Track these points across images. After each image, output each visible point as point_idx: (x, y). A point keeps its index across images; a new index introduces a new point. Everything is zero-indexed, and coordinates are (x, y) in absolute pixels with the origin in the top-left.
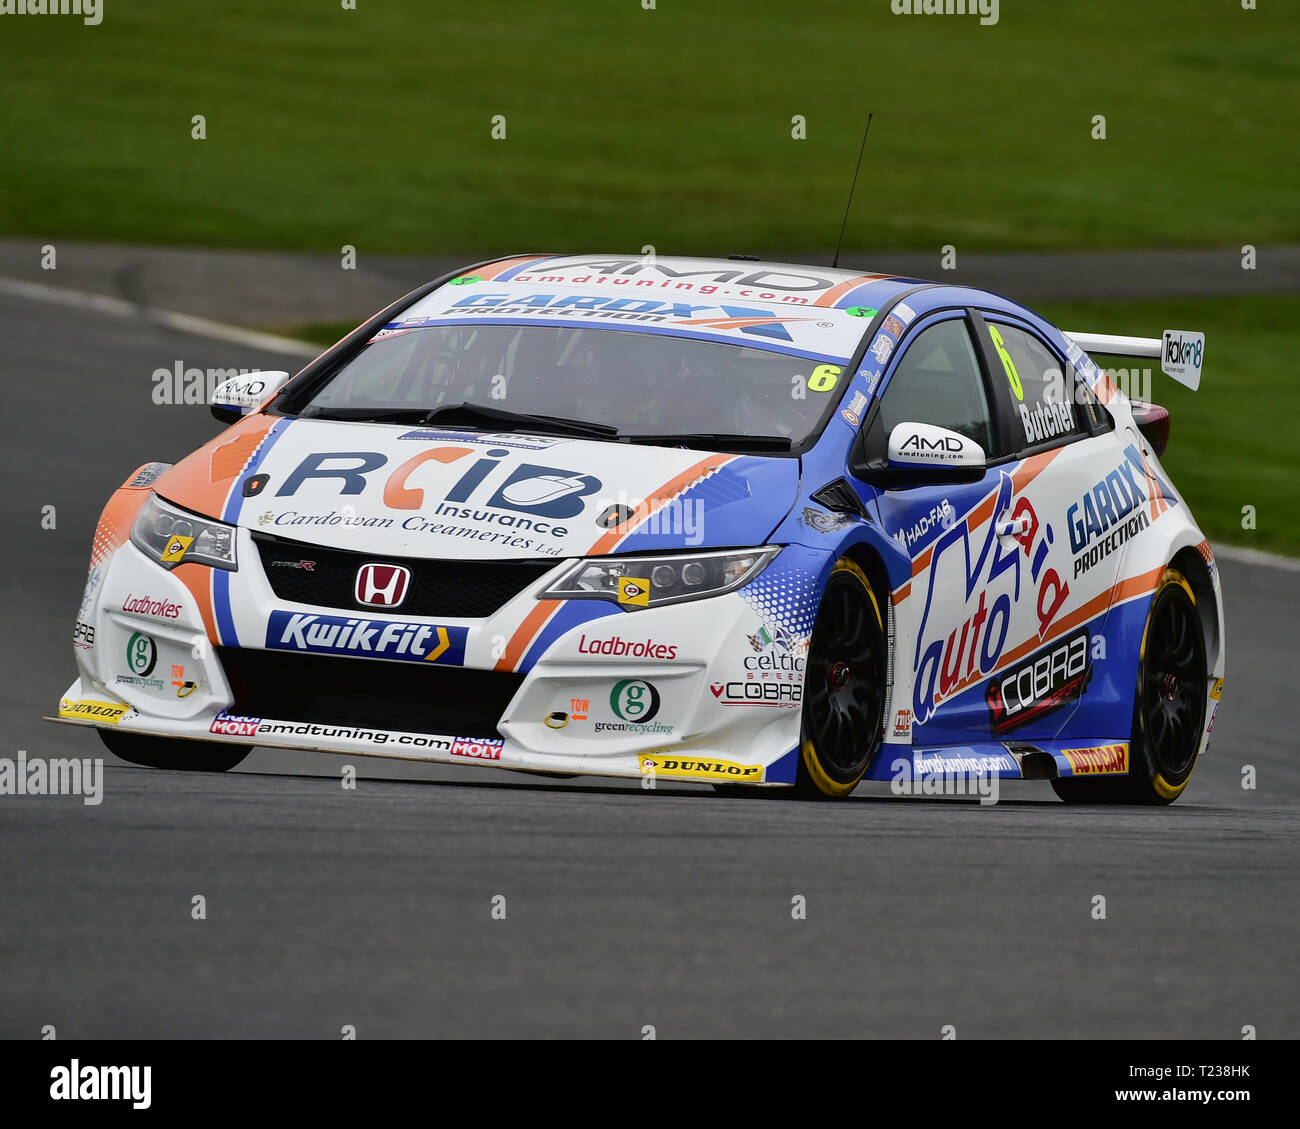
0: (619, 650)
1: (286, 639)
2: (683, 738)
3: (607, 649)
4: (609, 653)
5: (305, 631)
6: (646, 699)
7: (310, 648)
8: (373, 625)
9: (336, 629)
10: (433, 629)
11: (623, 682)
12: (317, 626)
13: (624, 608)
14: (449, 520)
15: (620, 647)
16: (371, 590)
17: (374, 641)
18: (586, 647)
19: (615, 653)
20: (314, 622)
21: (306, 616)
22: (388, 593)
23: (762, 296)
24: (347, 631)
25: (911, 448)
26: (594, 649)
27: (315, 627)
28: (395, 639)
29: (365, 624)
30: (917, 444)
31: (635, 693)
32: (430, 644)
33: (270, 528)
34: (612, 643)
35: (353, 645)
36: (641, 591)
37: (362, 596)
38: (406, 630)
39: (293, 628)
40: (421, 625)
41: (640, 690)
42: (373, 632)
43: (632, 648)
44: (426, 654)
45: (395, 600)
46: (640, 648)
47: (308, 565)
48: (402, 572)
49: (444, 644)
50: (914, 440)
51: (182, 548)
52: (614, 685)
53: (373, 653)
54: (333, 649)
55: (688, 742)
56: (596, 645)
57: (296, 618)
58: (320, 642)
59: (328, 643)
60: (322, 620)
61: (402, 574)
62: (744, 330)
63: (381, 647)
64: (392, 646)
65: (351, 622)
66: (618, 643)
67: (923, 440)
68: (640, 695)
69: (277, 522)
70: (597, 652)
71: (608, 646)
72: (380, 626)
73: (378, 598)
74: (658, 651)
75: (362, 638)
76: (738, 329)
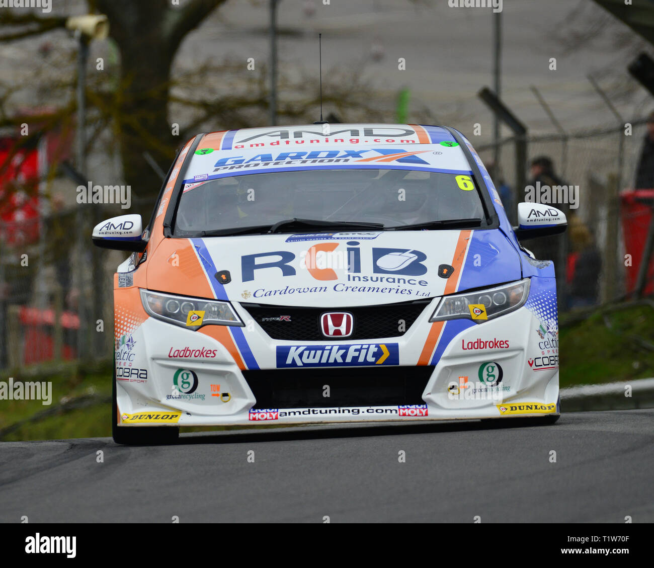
0: (482, 346)
1: (289, 361)
2: (518, 392)
3: (476, 347)
4: (478, 348)
5: (301, 356)
6: (496, 372)
7: (305, 365)
8: (341, 348)
9: (319, 352)
10: (377, 346)
11: (484, 364)
12: (307, 352)
13: (477, 322)
15: (482, 344)
16: (332, 328)
17: (344, 356)
18: (466, 347)
19: (480, 348)
20: (306, 350)
21: (298, 347)
22: (343, 328)
23: (387, 141)
24: (326, 353)
25: (533, 217)
26: (470, 347)
27: (306, 353)
28: (357, 354)
29: (335, 349)
30: (535, 214)
31: (490, 369)
32: (378, 355)
33: (251, 300)
34: (478, 342)
35: (331, 360)
36: (482, 312)
37: (327, 331)
38: (362, 348)
39: (293, 355)
40: (369, 345)
41: (493, 368)
42: (342, 352)
43: (488, 344)
44: (376, 360)
45: (347, 332)
46: (491, 343)
47: (287, 318)
48: (348, 316)
49: (386, 354)
50: (533, 212)
51: (199, 317)
52: (480, 366)
53: (344, 363)
54: (320, 364)
55: (520, 394)
56: (470, 344)
57: (293, 349)
58: (311, 360)
59: (316, 361)
60: (309, 349)
61: (348, 318)
62: (400, 161)
63: (349, 360)
64: (355, 359)
65: (327, 348)
66: (480, 342)
67: (538, 212)
68: (492, 371)
69: (254, 296)
70: (472, 348)
71: (476, 344)
72: (347, 348)
73: (337, 332)
74: (500, 344)
75: (336, 356)
76: (394, 161)
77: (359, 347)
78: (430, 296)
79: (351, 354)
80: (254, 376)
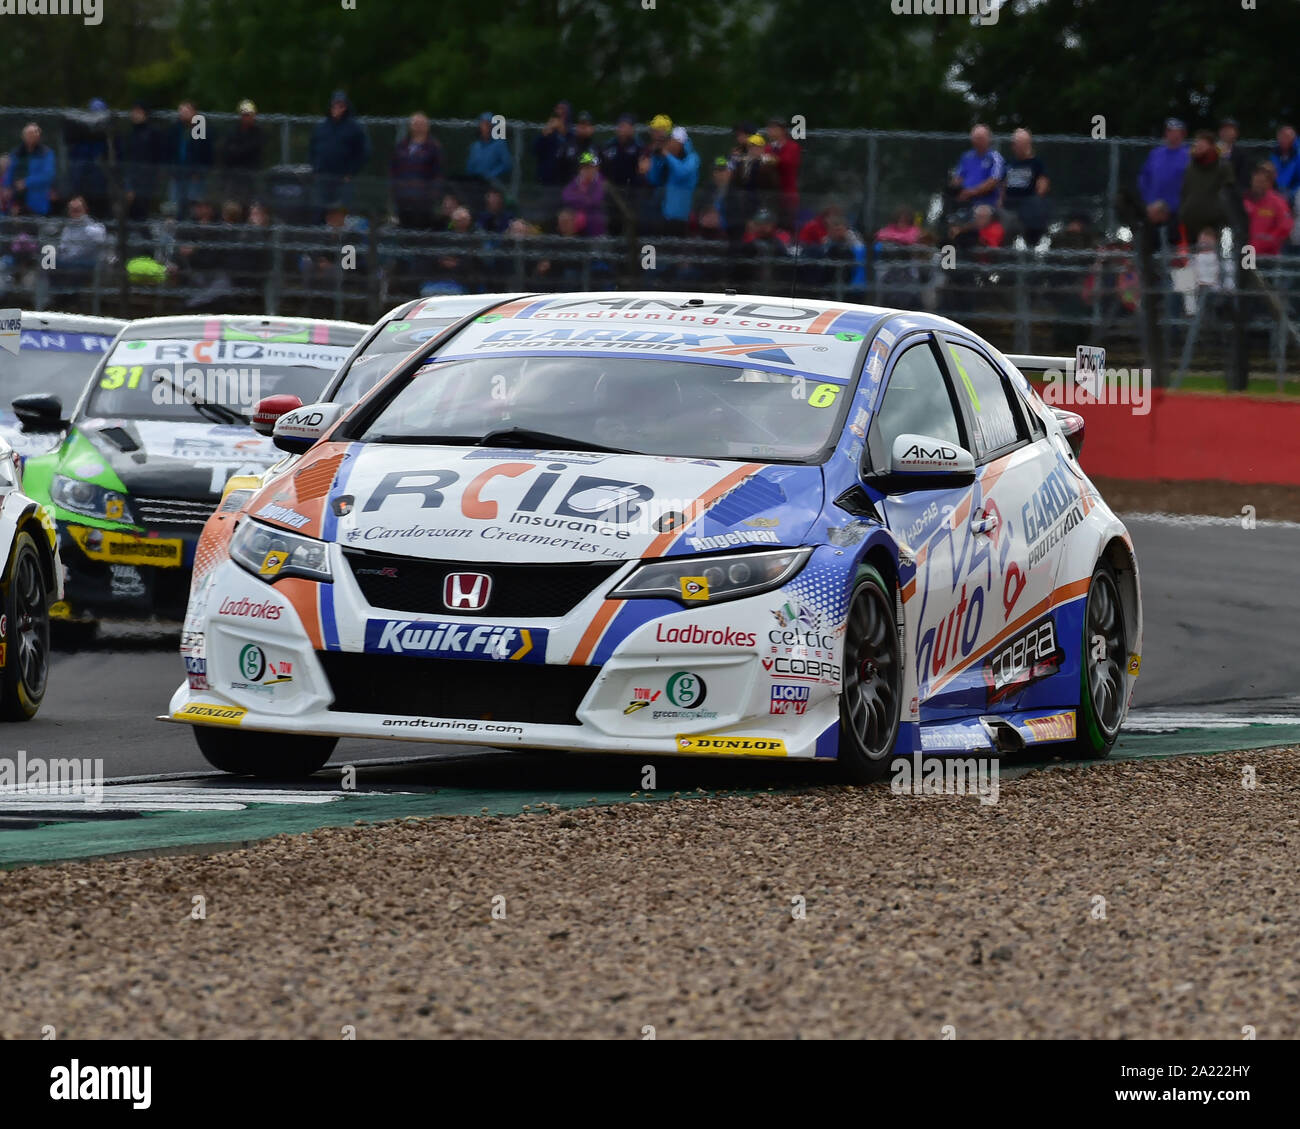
1: (383, 645)
2: (742, 719)
5: (400, 636)
6: (695, 689)
7: (406, 651)
8: (462, 628)
9: (428, 633)
10: (517, 631)
11: (677, 673)
13: (686, 605)
14: (522, 528)
16: (458, 597)
17: (464, 642)
18: (662, 637)
21: (399, 622)
22: (473, 598)
23: (759, 325)
24: (439, 634)
25: (912, 457)
26: (671, 638)
27: (409, 632)
28: (483, 640)
29: (454, 628)
30: (916, 453)
31: (686, 683)
32: (513, 646)
33: (360, 543)
34: (690, 631)
35: (444, 647)
36: (701, 588)
37: (450, 601)
38: (492, 633)
39: (388, 638)
40: (506, 628)
41: (690, 681)
42: (462, 635)
44: (511, 654)
45: (480, 603)
47: (390, 572)
48: (484, 579)
49: (527, 645)
50: (914, 450)
51: (278, 562)
53: (463, 653)
54: (427, 652)
56: (672, 634)
57: (390, 625)
58: (415, 646)
59: (422, 646)
60: (414, 626)
61: (485, 582)
62: (751, 356)
63: (470, 648)
64: (480, 647)
65: (441, 627)
67: (922, 450)
68: (690, 685)
69: (366, 537)
70: (674, 640)
72: (469, 629)
73: (465, 603)
74: (737, 639)
75: (453, 641)
76: (743, 355)
77: (489, 630)
78: (624, 558)
79: (475, 638)
80: (333, 661)
